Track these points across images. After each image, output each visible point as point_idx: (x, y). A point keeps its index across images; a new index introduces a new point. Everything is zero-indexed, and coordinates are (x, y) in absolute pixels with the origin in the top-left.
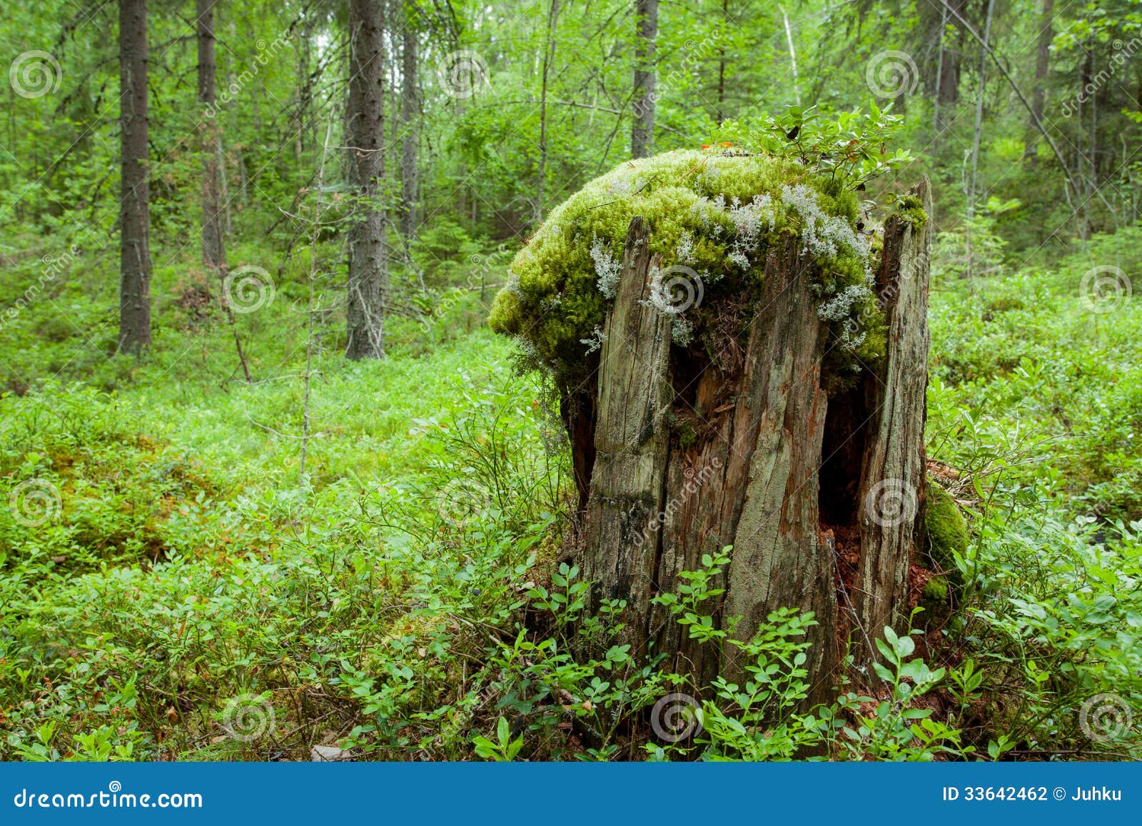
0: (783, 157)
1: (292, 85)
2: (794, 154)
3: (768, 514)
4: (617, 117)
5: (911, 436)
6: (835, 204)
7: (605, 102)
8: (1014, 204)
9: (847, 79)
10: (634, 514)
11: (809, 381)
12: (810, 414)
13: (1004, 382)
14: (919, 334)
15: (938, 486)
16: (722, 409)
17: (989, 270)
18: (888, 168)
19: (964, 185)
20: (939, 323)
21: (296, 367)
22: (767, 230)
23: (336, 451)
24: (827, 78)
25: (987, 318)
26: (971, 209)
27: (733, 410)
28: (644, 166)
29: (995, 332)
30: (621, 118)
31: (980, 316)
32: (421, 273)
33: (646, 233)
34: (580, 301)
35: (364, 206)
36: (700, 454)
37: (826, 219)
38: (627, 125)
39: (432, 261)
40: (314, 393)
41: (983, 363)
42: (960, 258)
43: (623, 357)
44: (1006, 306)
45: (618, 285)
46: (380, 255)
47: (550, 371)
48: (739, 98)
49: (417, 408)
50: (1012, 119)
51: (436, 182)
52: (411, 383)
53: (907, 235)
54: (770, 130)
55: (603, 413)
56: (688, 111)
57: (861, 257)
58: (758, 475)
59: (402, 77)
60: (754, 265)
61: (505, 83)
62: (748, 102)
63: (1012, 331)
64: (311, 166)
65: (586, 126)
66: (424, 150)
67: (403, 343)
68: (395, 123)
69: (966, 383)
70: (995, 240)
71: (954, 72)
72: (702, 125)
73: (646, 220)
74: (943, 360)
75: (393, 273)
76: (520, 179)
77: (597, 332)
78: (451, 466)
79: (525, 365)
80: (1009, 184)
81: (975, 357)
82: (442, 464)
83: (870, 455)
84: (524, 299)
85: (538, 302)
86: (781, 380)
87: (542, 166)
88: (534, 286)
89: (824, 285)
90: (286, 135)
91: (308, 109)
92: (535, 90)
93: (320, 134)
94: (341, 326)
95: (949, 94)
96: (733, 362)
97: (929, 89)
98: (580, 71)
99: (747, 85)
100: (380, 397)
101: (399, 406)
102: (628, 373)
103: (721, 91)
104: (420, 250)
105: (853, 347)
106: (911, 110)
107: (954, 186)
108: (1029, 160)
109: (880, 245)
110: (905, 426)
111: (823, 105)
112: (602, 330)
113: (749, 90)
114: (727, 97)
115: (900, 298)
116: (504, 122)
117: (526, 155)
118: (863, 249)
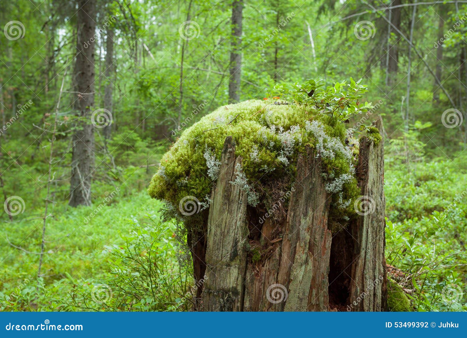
0: (306, 105)
1: (43, 56)
2: (312, 104)
3: (301, 300)
4: (221, 76)
5: (377, 255)
6: (333, 131)
7: (215, 68)
8: (428, 125)
9: (341, 59)
10: (228, 300)
11: (322, 226)
12: (323, 243)
13: (427, 220)
14: (380, 200)
15: (394, 281)
16: (275, 241)
17: (417, 159)
18: (361, 111)
19: (402, 114)
20: (392, 188)
21: (39, 211)
22: (298, 145)
23: (61, 260)
24: (331, 58)
25: (417, 185)
26: (407, 127)
27: (281, 242)
28: (233, 108)
29: (422, 193)
30: (223, 77)
31: (413, 184)
32: (113, 158)
33: (234, 145)
34: (198, 182)
35: (82, 122)
36: (263, 266)
37: (329, 139)
38: (226, 81)
39: (119, 152)
40: (49, 226)
41: (416, 209)
42: (402, 153)
43: (221, 212)
44: (427, 179)
45: (219, 173)
46: (90, 149)
47: (181, 219)
48: (285, 67)
49: (109, 234)
50: (426, 81)
51: (123, 109)
52: (106, 220)
53: (371, 147)
54: (299, 91)
55: (210, 243)
56: (259, 74)
57: (347, 159)
58: (296, 277)
59: (106, 53)
60: (291, 163)
61: (162, 57)
62: (290, 69)
63: (430, 192)
64: (53, 99)
65: (205, 80)
66: (117, 91)
67: (102, 197)
68: (101, 78)
69: (408, 220)
70: (419, 144)
71: (395, 56)
72: (266, 81)
73: (234, 138)
74: (395, 208)
75: (98, 158)
76: (169, 108)
77: (207, 198)
78: (125, 272)
79: (168, 216)
80: (426, 113)
81: (412, 206)
82: (120, 271)
83: (356, 266)
84: (168, 180)
85: (175, 181)
86: (306, 225)
87: (181, 101)
88: (173, 173)
89: (328, 174)
90: (39, 82)
91: (52, 69)
92: (178, 61)
93: (59, 82)
94: (67, 187)
95: (393, 67)
96: (281, 215)
97: (383, 64)
98: (201, 52)
99: (290, 61)
100: (87, 228)
101: (98, 234)
102: (224, 221)
103: (276, 64)
104: (113, 145)
105: (345, 207)
106: (374, 75)
107: (398, 115)
108: (436, 101)
109: (357, 152)
110: (374, 249)
111: (329, 72)
112: (210, 197)
113: (291, 63)
114: (279, 67)
115: (369, 180)
116: (160, 78)
117: (172, 95)
118: (348, 154)
